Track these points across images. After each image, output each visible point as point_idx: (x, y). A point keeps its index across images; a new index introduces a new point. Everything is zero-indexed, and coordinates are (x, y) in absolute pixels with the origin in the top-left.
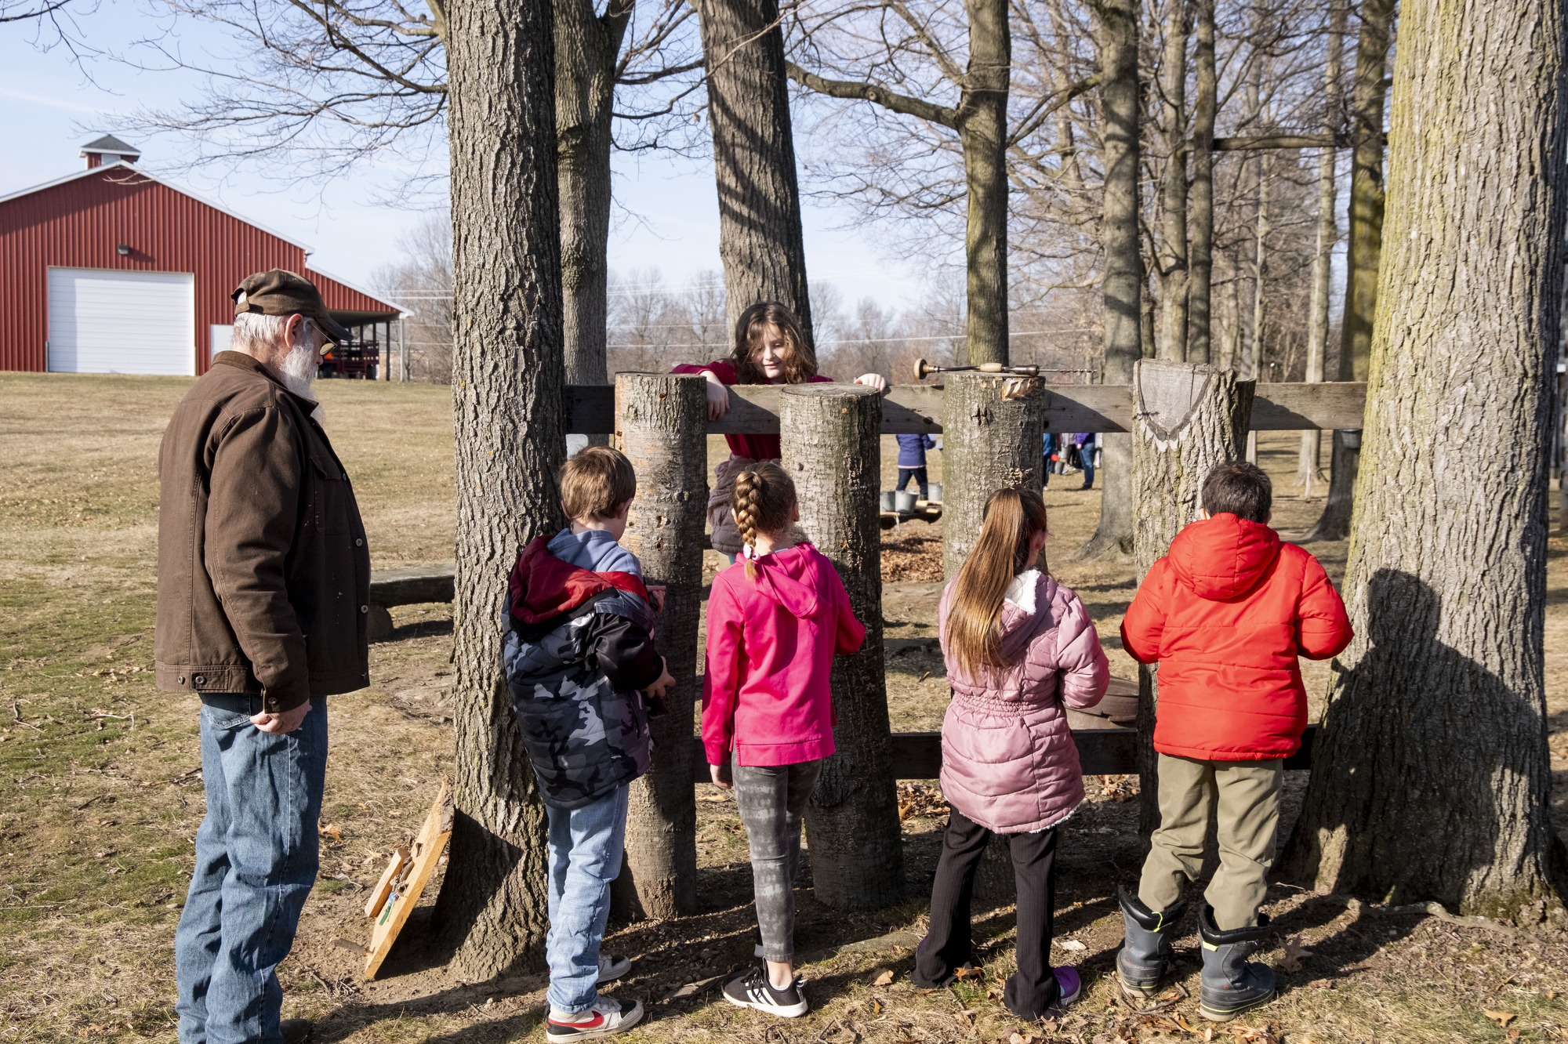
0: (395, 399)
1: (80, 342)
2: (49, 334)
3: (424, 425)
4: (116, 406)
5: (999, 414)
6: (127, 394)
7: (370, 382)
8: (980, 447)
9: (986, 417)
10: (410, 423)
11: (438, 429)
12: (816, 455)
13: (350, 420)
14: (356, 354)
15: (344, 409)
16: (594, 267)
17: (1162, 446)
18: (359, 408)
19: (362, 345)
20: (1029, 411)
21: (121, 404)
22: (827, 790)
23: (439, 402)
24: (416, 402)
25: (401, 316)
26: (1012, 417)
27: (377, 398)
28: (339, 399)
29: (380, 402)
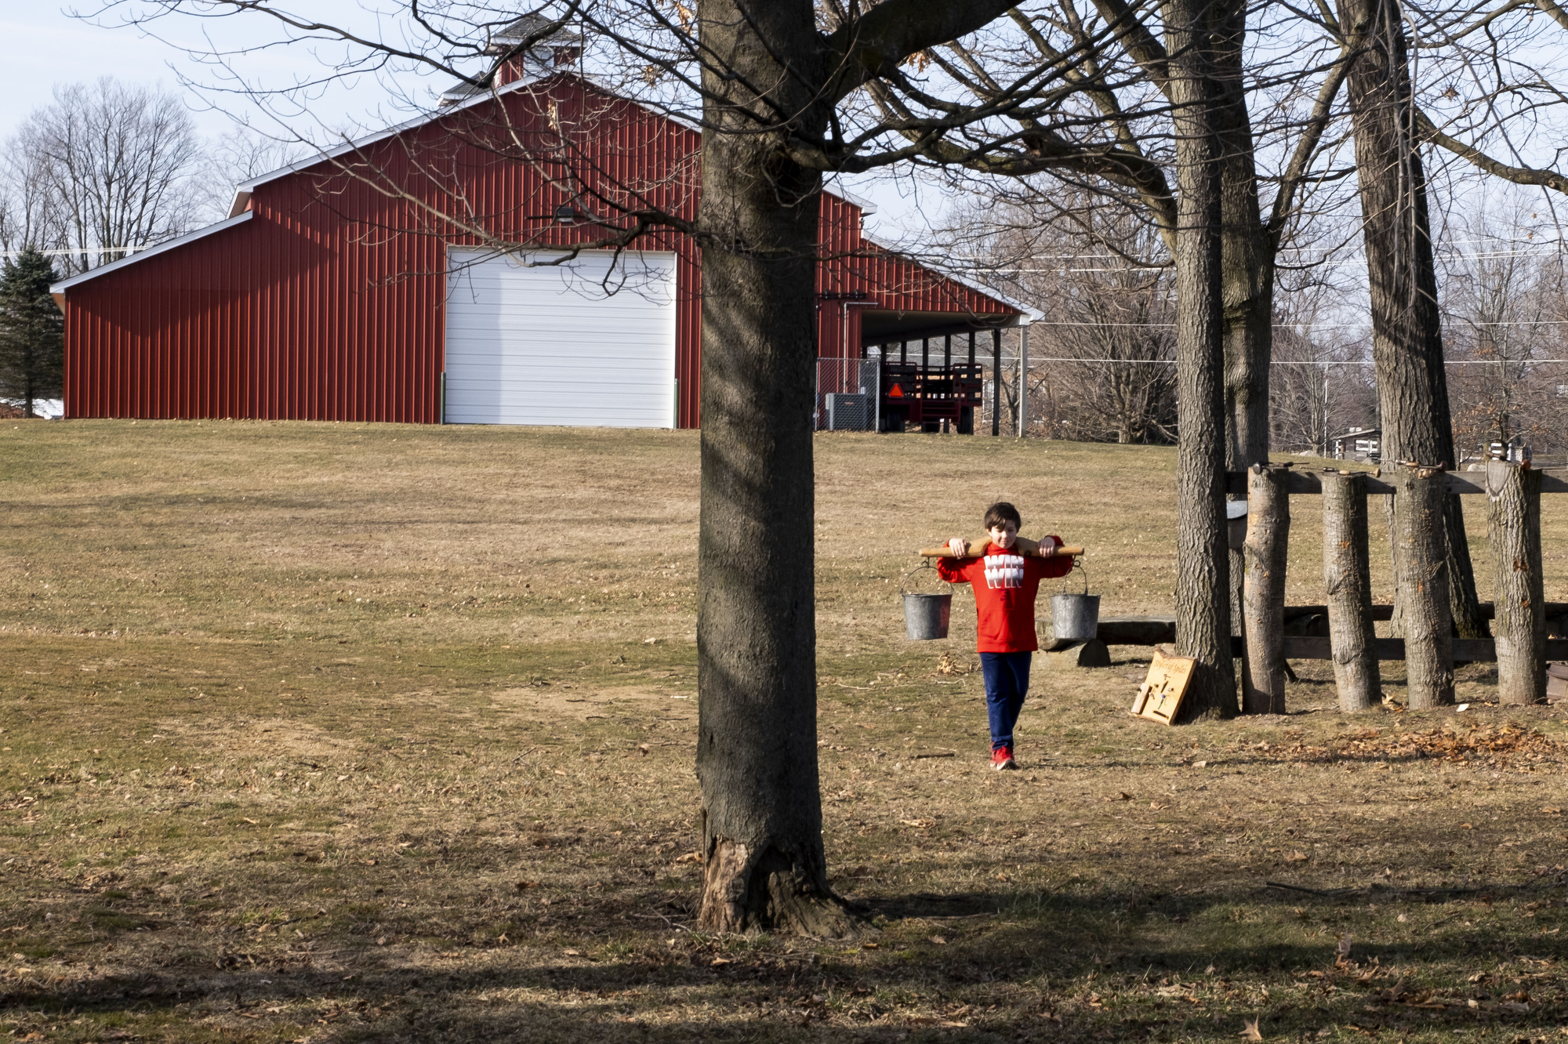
0: (1016, 468)
1: (506, 373)
2: (446, 359)
3: (1071, 513)
4: (590, 482)
5: (1417, 485)
6: (597, 461)
7: (966, 439)
8: (1409, 499)
9: (1411, 486)
10: (1048, 508)
11: (1094, 519)
12: (1335, 503)
13: (954, 503)
14: (936, 387)
15: (939, 485)
16: (1260, 389)
17: (1494, 499)
18: (963, 485)
19: (947, 370)
20: (1431, 483)
21: (599, 477)
22: (1343, 656)
23: (1090, 473)
24: (1053, 474)
25: (1023, 321)
26: (1423, 486)
27: (988, 466)
28: (925, 468)
29: (994, 474)
